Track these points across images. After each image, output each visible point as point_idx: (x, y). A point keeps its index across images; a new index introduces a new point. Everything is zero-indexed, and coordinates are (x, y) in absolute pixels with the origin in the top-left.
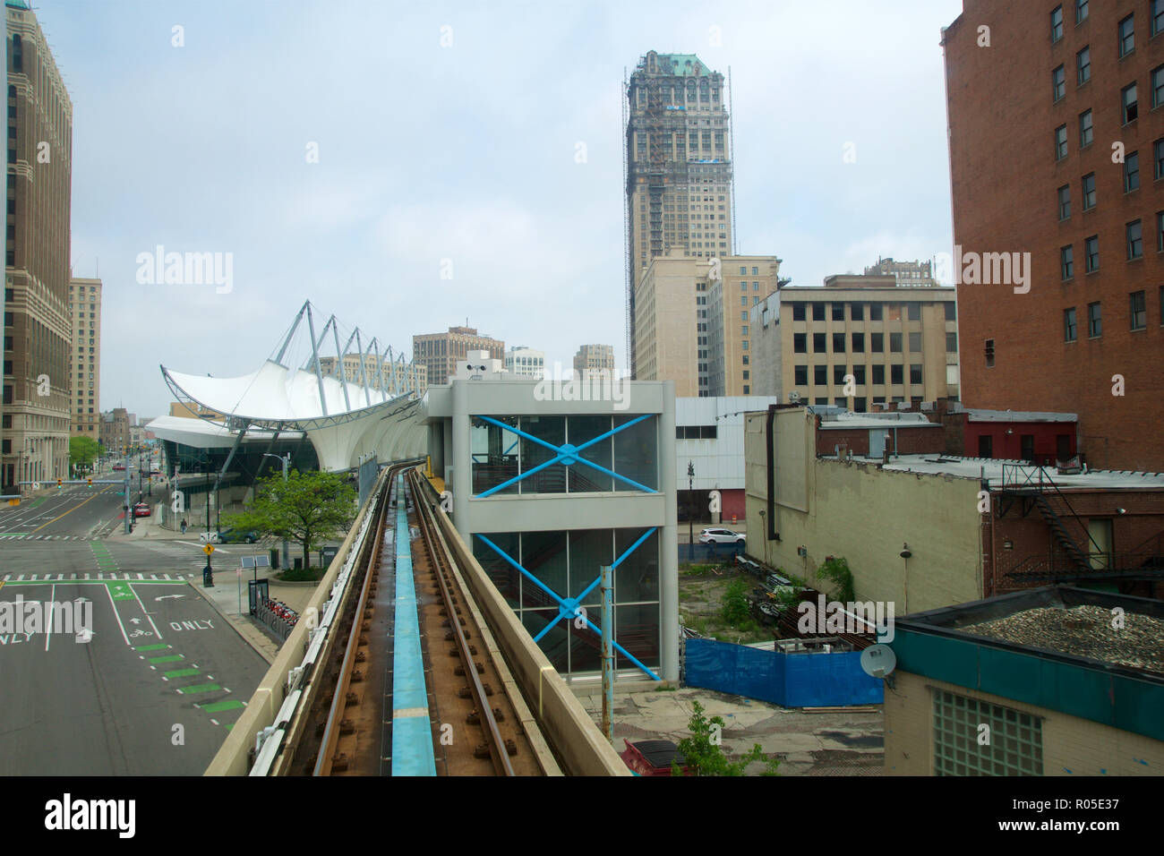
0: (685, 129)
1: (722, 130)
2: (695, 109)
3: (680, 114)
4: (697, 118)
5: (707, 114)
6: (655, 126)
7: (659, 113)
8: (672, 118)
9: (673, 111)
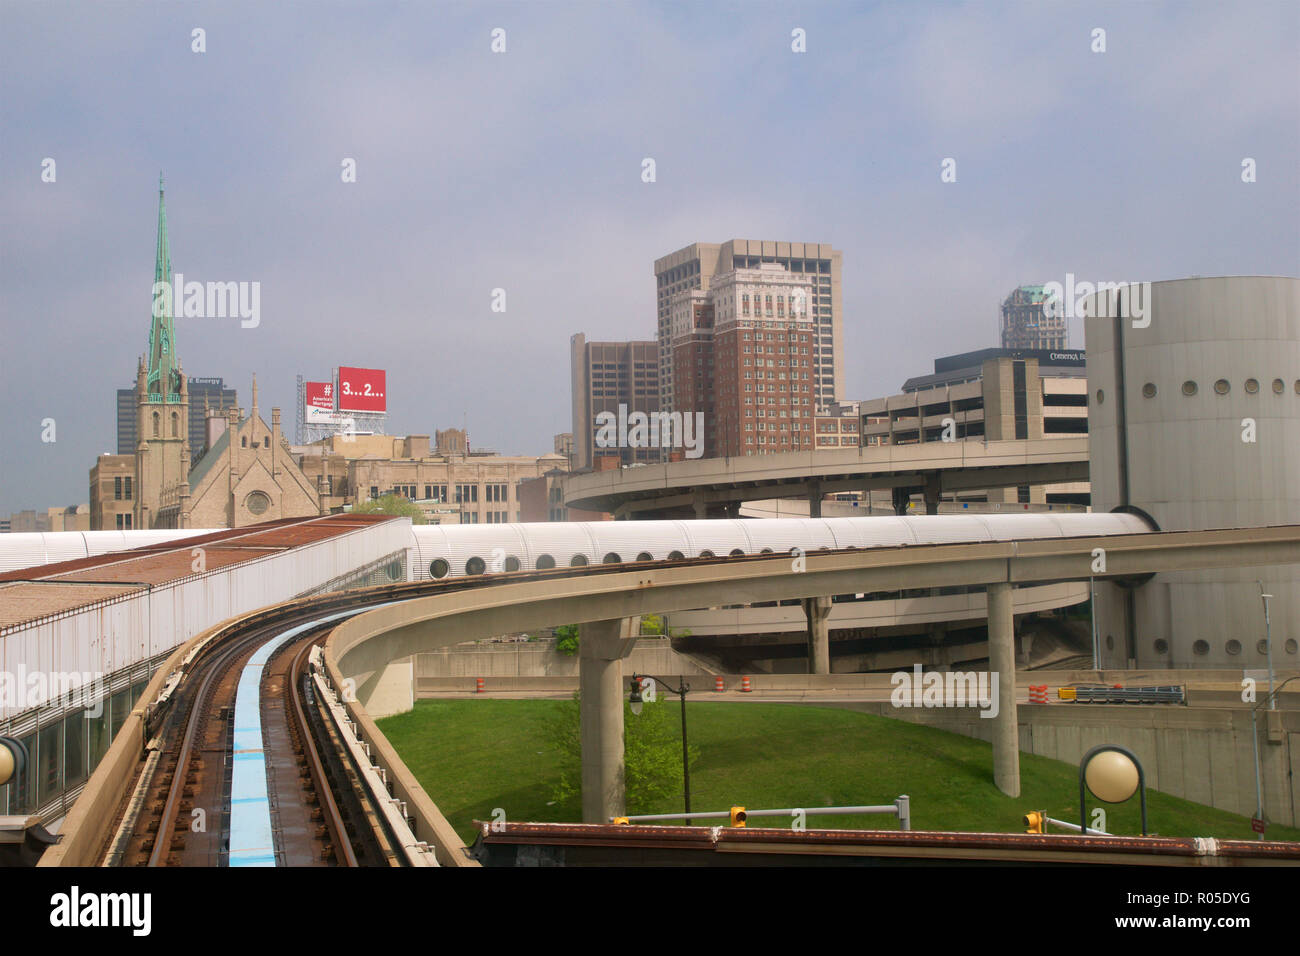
0: (1039, 339)
1: (1062, 338)
2: (1045, 325)
3: (1035, 329)
4: (1047, 331)
5: (1052, 328)
6: (1020, 338)
7: (1022, 330)
8: (1030, 332)
9: (1031, 327)
